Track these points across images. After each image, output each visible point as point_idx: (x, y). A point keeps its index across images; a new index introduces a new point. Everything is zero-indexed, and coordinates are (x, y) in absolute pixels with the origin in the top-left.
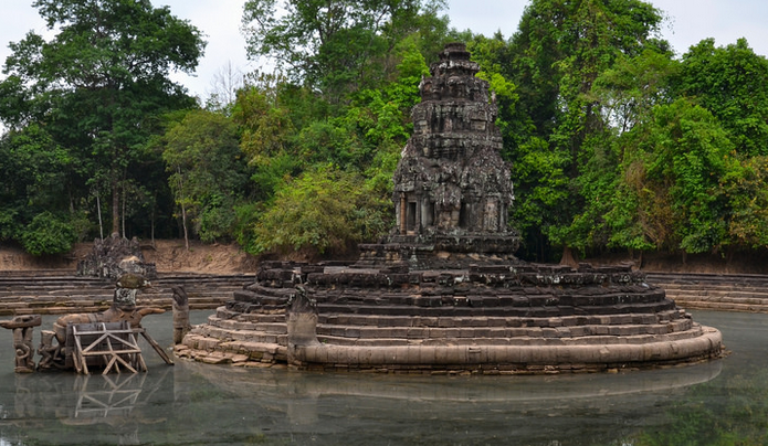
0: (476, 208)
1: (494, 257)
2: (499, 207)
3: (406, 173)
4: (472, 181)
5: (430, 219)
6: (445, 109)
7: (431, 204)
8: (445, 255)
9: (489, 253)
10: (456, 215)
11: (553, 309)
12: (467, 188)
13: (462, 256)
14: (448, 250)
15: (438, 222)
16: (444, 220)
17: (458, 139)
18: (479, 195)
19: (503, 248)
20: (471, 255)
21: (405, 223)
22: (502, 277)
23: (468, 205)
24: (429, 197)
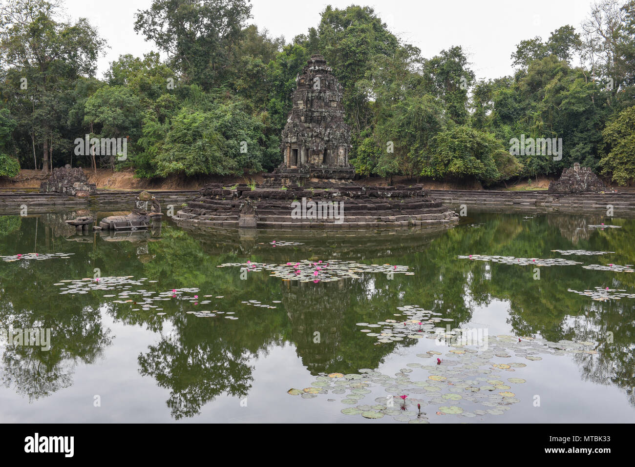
0: (333, 153)
1: (343, 181)
2: (345, 152)
3: (291, 132)
4: (331, 137)
5: (306, 159)
6: (314, 95)
7: (307, 150)
8: (316, 180)
9: (340, 179)
10: (321, 157)
11: (390, 211)
12: (328, 141)
13: (326, 181)
14: (318, 177)
15: (311, 161)
16: (315, 159)
17: (322, 112)
18: (335, 145)
19: (348, 176)
20: (331, 180)
21: (290, 161)
22: (359, 193)
23: (329, 151)
24: (306, 146)
